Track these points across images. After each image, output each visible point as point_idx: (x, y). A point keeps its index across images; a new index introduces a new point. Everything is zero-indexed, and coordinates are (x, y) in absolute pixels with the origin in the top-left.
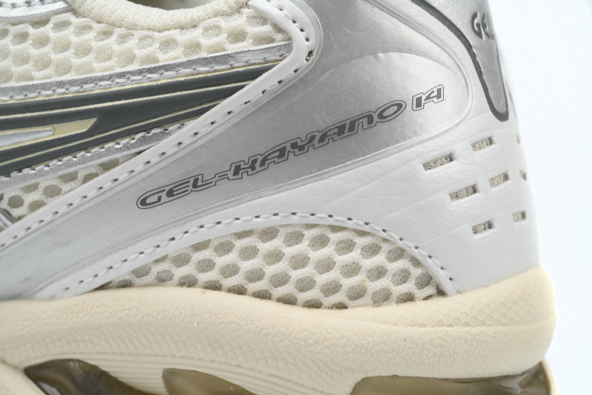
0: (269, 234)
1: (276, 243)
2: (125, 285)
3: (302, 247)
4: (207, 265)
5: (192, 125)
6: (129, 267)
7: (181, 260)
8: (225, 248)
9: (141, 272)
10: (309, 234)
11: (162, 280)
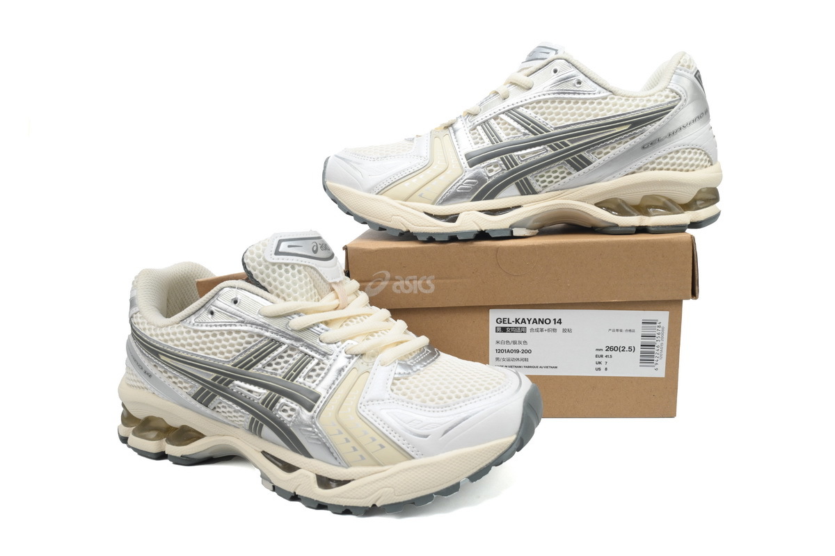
0: (677, 152)
1: (679, 154)
2: (633, 173)
3: (686, 155)
4: (659, 163)
5: (658, 123)
6: (636, 167)
7: (653, 163)
8: (665, 157)
9: (640, 168)
10: (687, 151)
11: (646, 169)
